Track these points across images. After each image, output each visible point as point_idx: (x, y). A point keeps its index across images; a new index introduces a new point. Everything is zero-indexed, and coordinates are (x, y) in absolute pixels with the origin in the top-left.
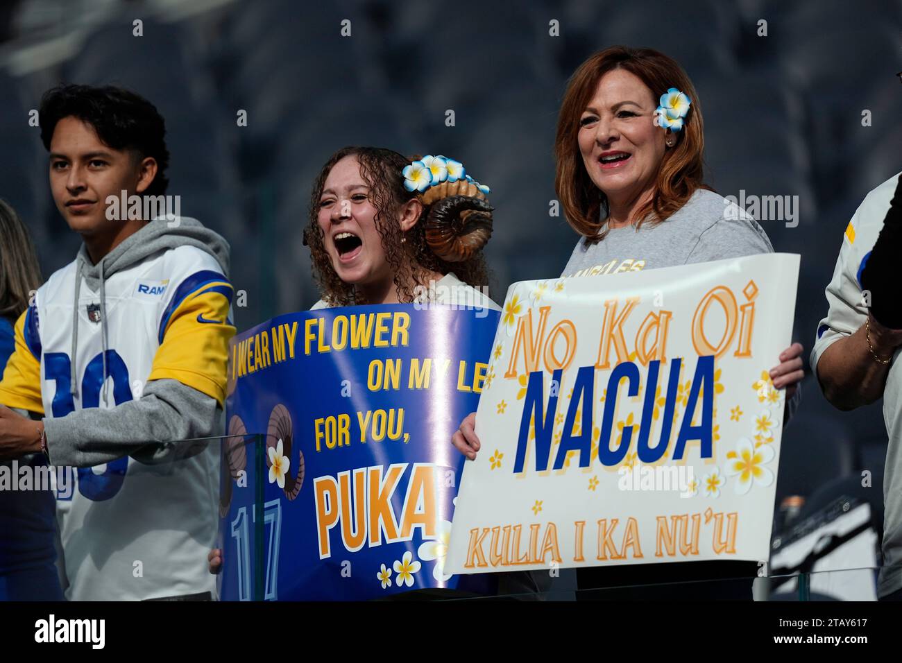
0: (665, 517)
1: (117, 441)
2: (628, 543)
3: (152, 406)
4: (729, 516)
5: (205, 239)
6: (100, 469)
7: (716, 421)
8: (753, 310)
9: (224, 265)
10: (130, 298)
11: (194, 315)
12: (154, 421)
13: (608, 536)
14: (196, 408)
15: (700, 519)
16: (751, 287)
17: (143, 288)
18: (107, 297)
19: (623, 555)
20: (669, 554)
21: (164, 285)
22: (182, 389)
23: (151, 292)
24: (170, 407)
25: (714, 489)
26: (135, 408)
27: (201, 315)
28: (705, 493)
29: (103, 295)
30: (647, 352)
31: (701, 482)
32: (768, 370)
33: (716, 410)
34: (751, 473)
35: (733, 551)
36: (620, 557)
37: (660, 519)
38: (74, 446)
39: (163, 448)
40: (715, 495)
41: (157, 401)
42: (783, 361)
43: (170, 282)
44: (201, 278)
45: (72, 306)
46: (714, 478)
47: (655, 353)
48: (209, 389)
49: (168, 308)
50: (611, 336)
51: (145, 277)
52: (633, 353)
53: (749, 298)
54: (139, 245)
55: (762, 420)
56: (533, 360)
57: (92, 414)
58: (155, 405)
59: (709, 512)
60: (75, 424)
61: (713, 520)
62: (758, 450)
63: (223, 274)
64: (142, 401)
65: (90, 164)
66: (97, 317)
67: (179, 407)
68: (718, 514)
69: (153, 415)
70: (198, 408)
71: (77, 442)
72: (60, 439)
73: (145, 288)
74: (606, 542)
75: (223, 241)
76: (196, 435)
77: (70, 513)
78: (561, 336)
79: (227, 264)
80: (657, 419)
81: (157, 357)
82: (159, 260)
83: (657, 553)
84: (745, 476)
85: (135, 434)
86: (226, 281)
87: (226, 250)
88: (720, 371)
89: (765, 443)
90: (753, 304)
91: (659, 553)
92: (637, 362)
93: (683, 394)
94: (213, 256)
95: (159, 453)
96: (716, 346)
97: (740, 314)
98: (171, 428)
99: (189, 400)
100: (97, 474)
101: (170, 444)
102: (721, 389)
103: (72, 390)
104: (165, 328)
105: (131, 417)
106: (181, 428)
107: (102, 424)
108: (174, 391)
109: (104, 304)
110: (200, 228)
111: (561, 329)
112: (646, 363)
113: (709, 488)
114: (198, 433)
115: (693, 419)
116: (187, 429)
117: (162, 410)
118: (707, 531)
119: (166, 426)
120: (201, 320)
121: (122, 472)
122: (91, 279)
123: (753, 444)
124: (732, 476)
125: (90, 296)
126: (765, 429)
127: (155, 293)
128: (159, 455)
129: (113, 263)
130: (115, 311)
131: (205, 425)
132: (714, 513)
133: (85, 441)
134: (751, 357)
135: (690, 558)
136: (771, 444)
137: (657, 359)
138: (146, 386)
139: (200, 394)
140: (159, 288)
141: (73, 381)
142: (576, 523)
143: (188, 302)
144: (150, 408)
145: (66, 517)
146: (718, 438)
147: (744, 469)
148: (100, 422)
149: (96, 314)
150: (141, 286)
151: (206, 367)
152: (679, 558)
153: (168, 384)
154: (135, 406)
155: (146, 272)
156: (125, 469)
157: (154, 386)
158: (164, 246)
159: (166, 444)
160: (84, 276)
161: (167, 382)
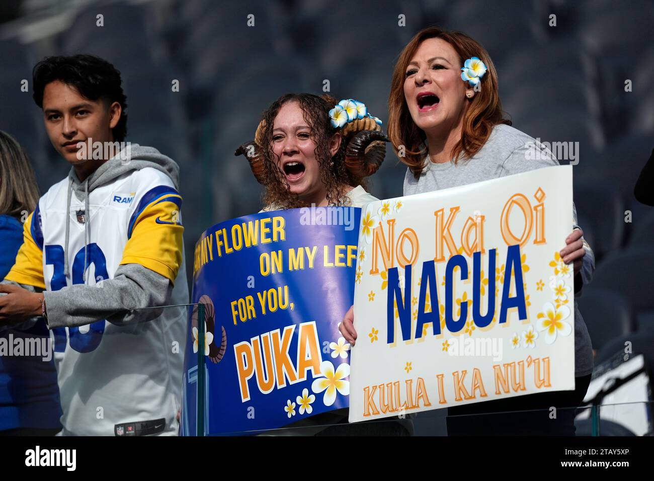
0: (499, 365)
1: (97, 308)
2: (475, 387)
3: (123, 283)
4: (543, 360)
5: (161, 162)
6: (84, 329)
7: (527, 292)
8: (543, 209)
9: (175, 180)
10: (108, 206)
11: (154, 218)
12: (124, 294)
13: (460, 383)
14: (154, 285)
15: (523, 364)
16: (540, 193)
17: (117, 198)
18: (90, 205)
19: (473, 396)
20: (505, 392)
21: (132, 196)
22: (145, 272)
23: (123, 201)
24: (135, 284)
25: (531, 341)
26: (110, 285)
27: (158, 218)
28: (525, 345)
29: (88, 204)
30: (470, 247)
31: (521, 338)
32: (559, 251)
33: (526, 285)
34: (555, 327)
35: (549, 385)
36: (471, 398)
37: (496, 367)
38: (66, 312)
39: (130, 314)
40: (532, 346)
41: (126, 280)
42: (568, 244)
43: (136, 194)
44: (158, 191)
45: (65, 211)
46: (530, 333)
47: (476, 247)
48: (164, 271)
49: (135, 212)
50: (443, 237)
51: (119, 190)
52: (460, 249)
53: (539, 201)
54: (114, 168)
55: (558, 288)
56: (389, 260)
57: (79, 288)
58: (125, 283)
59: (529, 359)
60: (66, 295)
61: (533, 364)
62: (559, 310)
63: (174, 188)
64: (115, 279)
65: (76, 114)
66: (83, 219)
67: (142, 284)
68: (535, 360)
69: (123, 290)
70: (156, 285)
71: (68, 308)
72: (56, 307)
73: (119, 199)
74: (460, 388)
75: (174, 164)
76: (154, 304)
77: (63, 361)
78: (406, 240)
79: (177, 181)
80: (484, 294)
81: (126, 249)
82: (128, 178)
83: (496, 392)
84: (552, 330)
85: (110, 303)
86: (176, 193)
87: (176, 171)
88: (524, 256)
89: (563, 304)
90: (542, 205)
91: (498, 392)
92: (464, 254)
93: (500, 275)
94: (167, 175)
95: (127, 317)
96: (519, 238)
97: (534, 212)
98: (136, 299)
99: (150, 279)
100: (83, 333)
101: (135, 310)
102: (527, 268)
103: (65, 272)
104: (132, 228)
105: (107, 291)
106: (144, 300)
107: (86, 296)
108: (139, 272)
109: (88, 210)
110: (158, 154)
111: (405, 235)
112: (471, 254)
113: (528, 341)
114: (155, 303)
115: (510, 292)
116: (148, 300)
117: (130, 286)
118: (530, 372)
119: (133, 298)
120: (158, 221)
121: (101, 332)
122: (79, 192)
123: (554, 306)
124: (543, 331)
125: (78, 204)
126: (562, 294)
127: (125, 202)
128: (127, 319)
129: (95, 181)
130: (97, 215)
131: (161, 298)
132: (533, 359)
133: (74, 308)
134: (546, 243)
135: (520, 393)
136: (567, 304)
137: (478, 251)
138: (119, 269)
139: (158, 275)
140: (129, 199)
141: (66, 266)
142: (438, 376)
143: (149, 208)
144: (122, 284)
145: (61, 364)
146: (529, 304)
147: (551, 325)
148: (85, 294)
149: (83, 217)
150: (115, 197)
151: (162, 255)
152: (513, 394)
153: (135, 268)
154: (111, 283)
155: (120, 186)
156: (103, 330)
157: (124, 269)
158: (132, 168)
159: (132, 311)
160: (74, 190)
161: (134, 266)
